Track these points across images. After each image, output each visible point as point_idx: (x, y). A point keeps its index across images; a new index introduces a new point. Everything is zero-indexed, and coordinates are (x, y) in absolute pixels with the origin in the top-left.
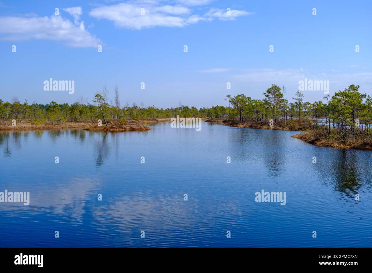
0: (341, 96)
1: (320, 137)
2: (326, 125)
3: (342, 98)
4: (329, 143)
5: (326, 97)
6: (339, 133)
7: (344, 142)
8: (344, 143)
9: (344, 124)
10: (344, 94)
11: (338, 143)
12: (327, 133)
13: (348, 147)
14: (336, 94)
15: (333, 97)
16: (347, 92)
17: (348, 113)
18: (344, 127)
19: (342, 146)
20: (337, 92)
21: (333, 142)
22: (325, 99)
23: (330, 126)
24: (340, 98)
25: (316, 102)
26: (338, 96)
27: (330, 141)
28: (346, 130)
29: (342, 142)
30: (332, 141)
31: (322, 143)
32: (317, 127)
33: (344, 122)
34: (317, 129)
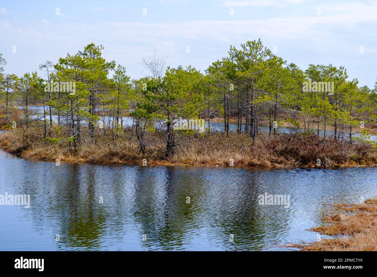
0: (71, 65)
1: (32, 142)
2: (43, 119)
3: (73, 68)
4: (48, 153)
5: (44, 66)
6: (67, 134)
7: (76, 151)
8: (75, 153)
9: (75, 118)
10: (76, 62)
11: (64, 154)
12: (45, 134)
13: (82, 160)
14: (62, 61)
15: (56, 67)
16: (82, 56)
17: (83, 97)
18: (76, 123)
19: (71, 158)
20: (64, 57)
21: (56, 151)
22: (44, 69)
23: (51, 120)
24: (69, 67)
25: (26, 75)
26: (66, 64)
27: (50, 151)
28: (78, 129)
29: (71, 150)
30: (53, 150)
31: (35, 154)
32: (27, 123)
33: (76, 114)
34: (28, 127)
